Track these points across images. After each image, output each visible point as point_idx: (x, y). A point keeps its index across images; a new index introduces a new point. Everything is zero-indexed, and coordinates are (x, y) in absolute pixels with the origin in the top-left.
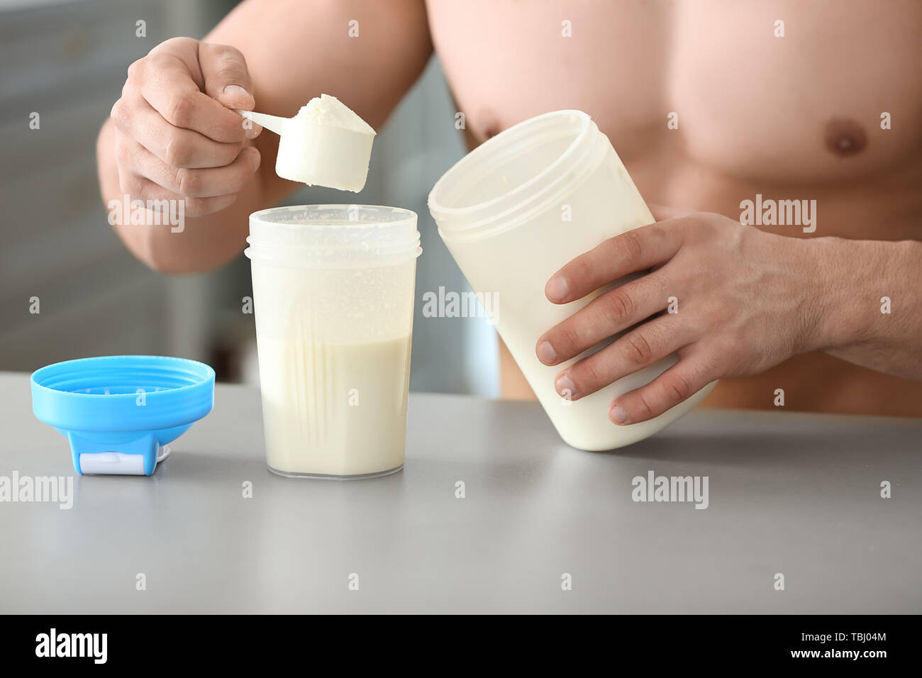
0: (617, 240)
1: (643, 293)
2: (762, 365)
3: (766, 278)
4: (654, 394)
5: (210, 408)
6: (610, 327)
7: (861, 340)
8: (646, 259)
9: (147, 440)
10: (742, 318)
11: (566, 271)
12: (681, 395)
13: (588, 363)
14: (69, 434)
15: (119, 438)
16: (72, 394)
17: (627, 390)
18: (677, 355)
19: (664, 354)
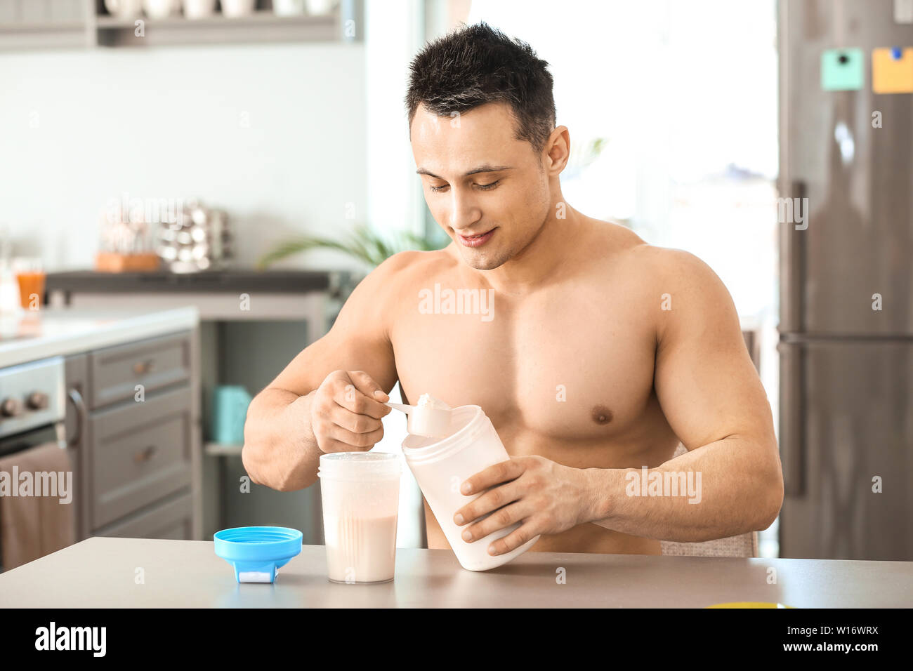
0: (495, 467)
1: (507, 491)
2: (562, 528)
3: (565, 487)
4: (511, 539)
5: (300, 551)
6: (491, 507)
7: (610, 516)
8: (509, 476)
9: (272, 565)
10: (554, 505)
11: (471, 480)
12: (523, 541)
13: (480, 524)
14: (234, 563)
15: (258, 564)
16: (237, 543)
17: (498, 538)
18: (521, 522)
19: (515, 521)
